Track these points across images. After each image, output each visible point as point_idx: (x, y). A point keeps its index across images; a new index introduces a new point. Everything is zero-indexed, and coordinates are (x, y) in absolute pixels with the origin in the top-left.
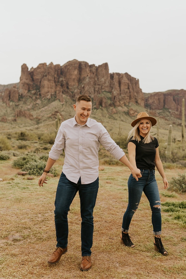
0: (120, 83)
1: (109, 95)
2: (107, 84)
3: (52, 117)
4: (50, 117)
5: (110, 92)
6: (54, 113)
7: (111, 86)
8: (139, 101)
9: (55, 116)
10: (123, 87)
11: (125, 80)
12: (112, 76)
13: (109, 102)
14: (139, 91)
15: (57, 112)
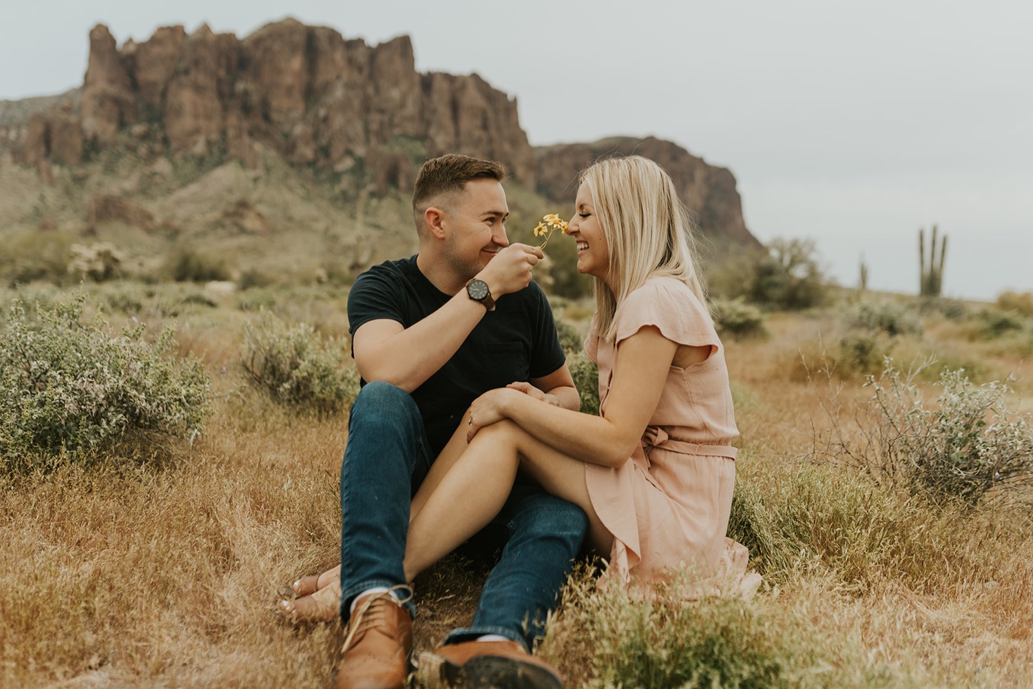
0: (455, 107)
1: (419, 149)
2: (411, 109)
3: (228, 222)
4: (218, 224)
5: (423, 138)
6: (231, 209)
7: (425, 117)
8: (520, 171)
9: (239, 220)
10: (466, 123)
11: (472, 97)
12: (427, 82)
14: (519, 137)
15: (243, 205)
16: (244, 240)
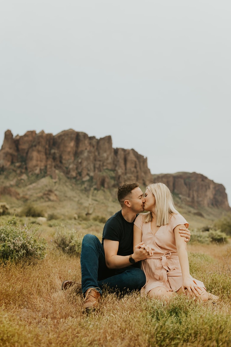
0: (125, 160)
1: (113, 174)
2: (110, 160)
3: (45, 197)
4: (42, 197)
5: (114, 170)
6: (46, 192)
7: (115, 163)
8: (148, 183)
9: (49, 196)
10: (129, 165)
11: (132, 157)
12: (116, 151)
13: (113, 182)
14: (148, 171)
15: (50, 191)
16: (50, 203)
